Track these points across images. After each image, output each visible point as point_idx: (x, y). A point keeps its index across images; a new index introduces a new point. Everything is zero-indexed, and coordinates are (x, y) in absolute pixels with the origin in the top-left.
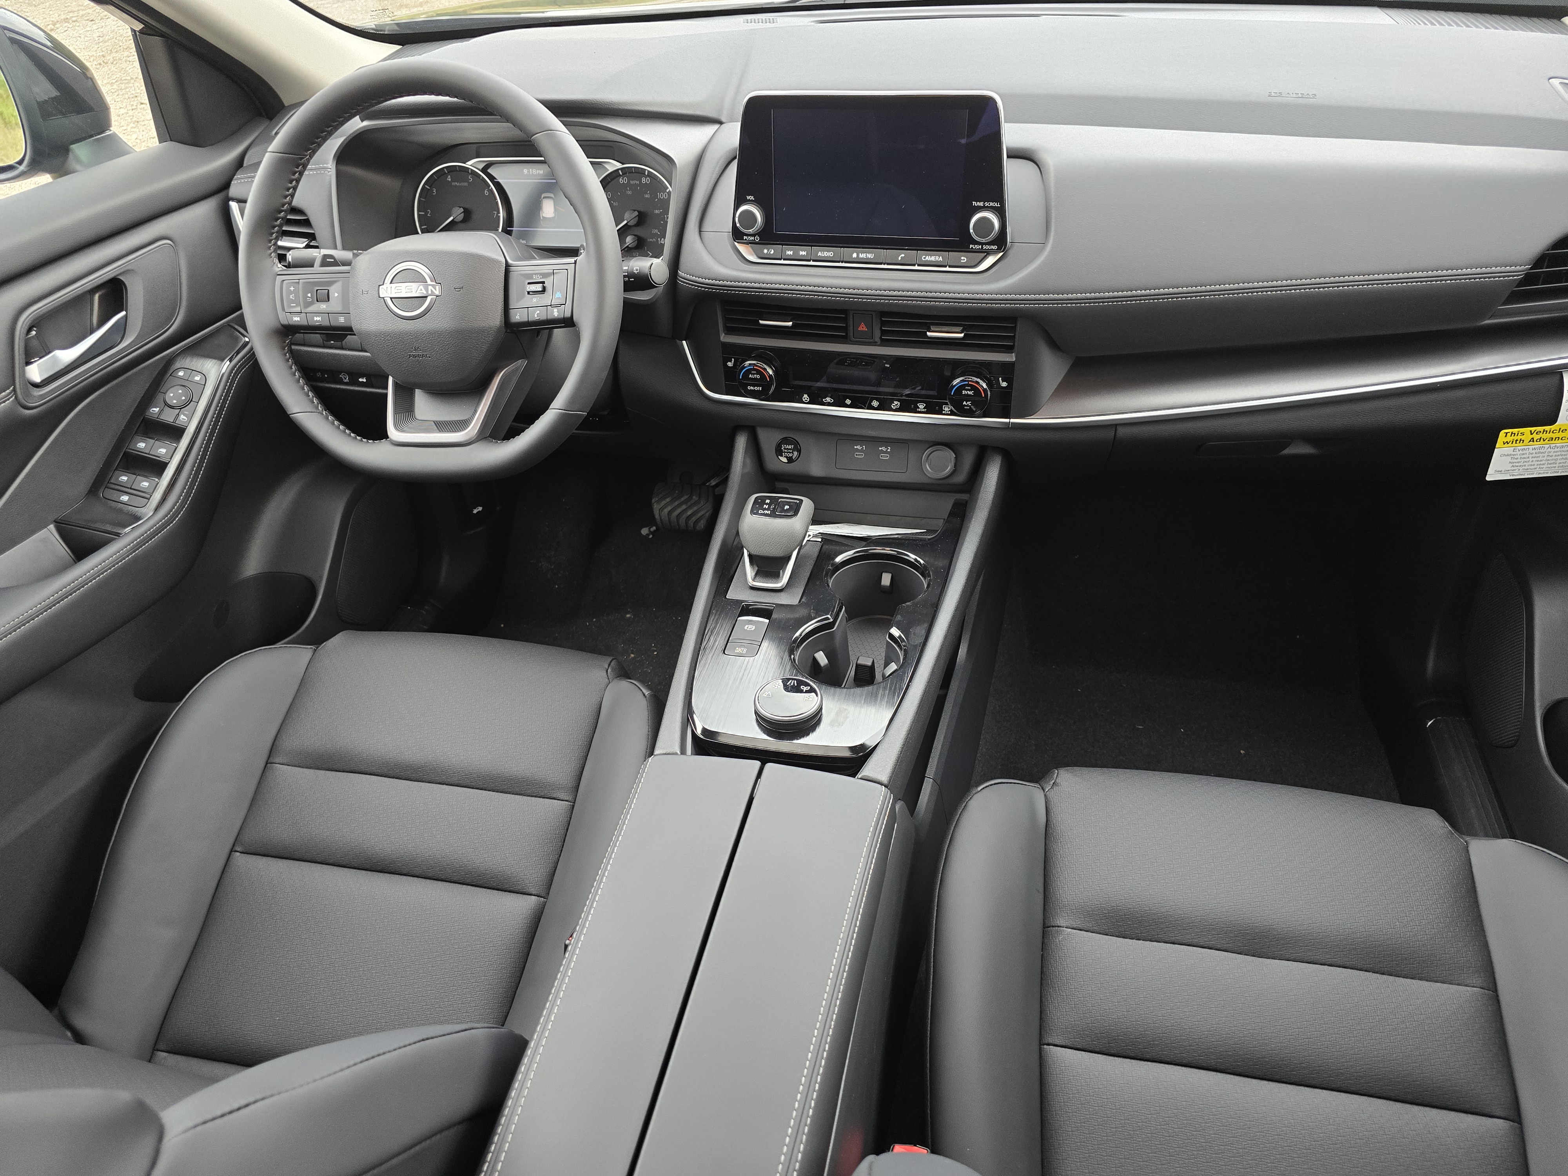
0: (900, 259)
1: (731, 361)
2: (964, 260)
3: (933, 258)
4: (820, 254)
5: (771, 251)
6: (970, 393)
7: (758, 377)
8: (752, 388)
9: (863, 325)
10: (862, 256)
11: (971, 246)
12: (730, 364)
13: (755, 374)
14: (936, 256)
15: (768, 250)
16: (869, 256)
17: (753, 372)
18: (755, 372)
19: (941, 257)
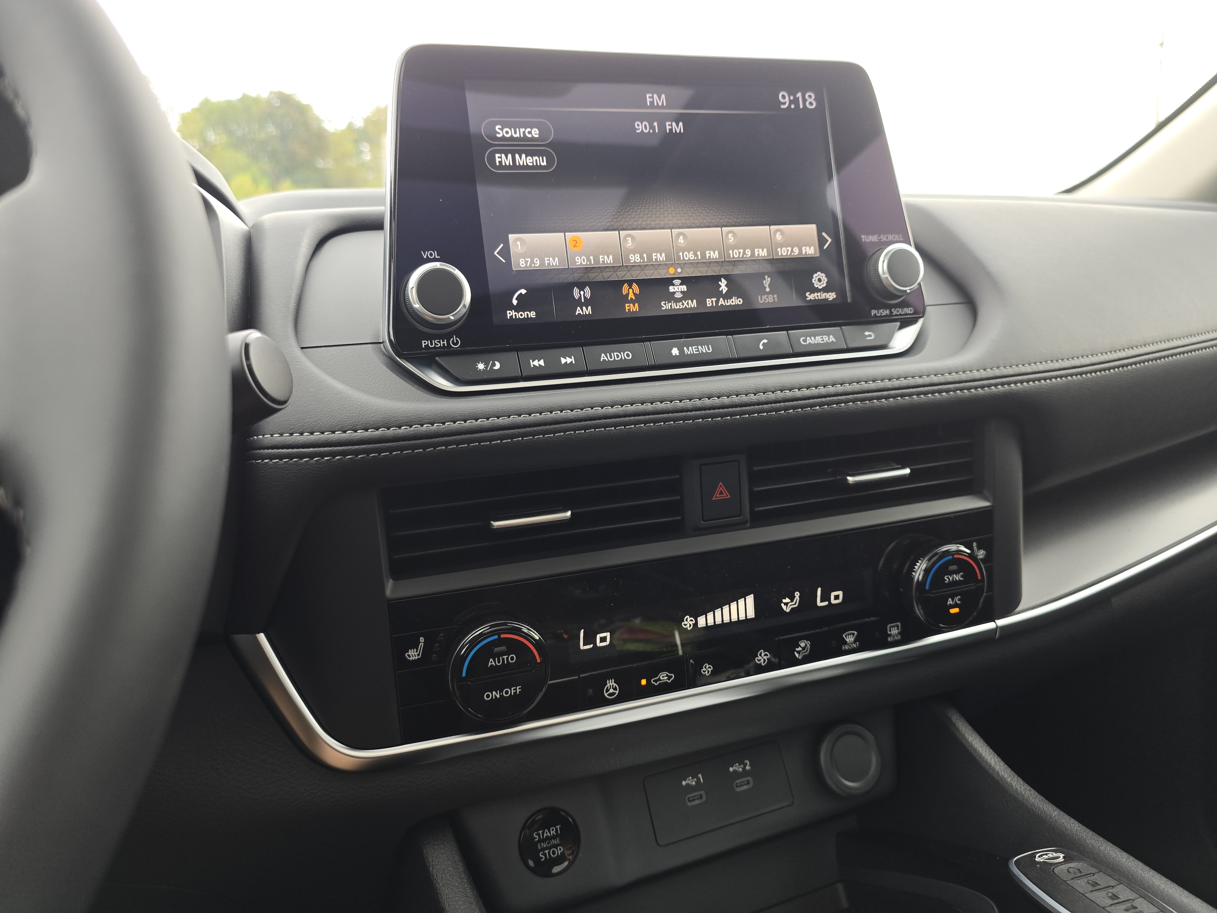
0: (761, 347)
1: (415, 646)
2: (870, 336)
3: (818, 340)
4: (603, 357)
5: (494, 365)
6: (957, 577)
7: (512, 658)
8: (496, 694)
9: (721, 487)
10: (691, 351)
11: (873, 312)
12: (413, 655)
13: (503, 654)
14: (823, 335)
15: (486, 364)
16: (704, 349)
17: (497, 649)
18: (503, 648)
19: (831, 336)
